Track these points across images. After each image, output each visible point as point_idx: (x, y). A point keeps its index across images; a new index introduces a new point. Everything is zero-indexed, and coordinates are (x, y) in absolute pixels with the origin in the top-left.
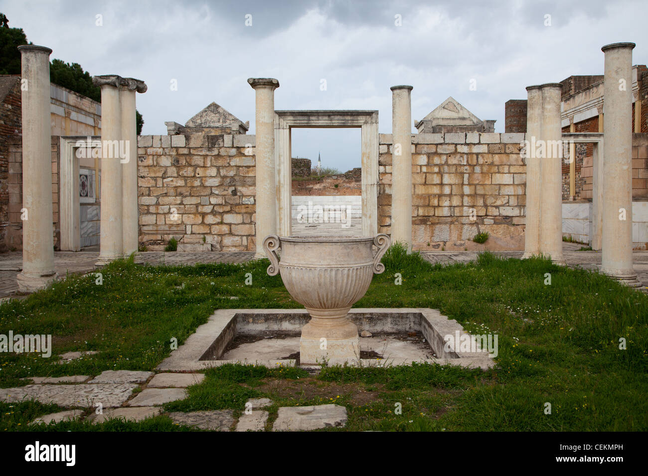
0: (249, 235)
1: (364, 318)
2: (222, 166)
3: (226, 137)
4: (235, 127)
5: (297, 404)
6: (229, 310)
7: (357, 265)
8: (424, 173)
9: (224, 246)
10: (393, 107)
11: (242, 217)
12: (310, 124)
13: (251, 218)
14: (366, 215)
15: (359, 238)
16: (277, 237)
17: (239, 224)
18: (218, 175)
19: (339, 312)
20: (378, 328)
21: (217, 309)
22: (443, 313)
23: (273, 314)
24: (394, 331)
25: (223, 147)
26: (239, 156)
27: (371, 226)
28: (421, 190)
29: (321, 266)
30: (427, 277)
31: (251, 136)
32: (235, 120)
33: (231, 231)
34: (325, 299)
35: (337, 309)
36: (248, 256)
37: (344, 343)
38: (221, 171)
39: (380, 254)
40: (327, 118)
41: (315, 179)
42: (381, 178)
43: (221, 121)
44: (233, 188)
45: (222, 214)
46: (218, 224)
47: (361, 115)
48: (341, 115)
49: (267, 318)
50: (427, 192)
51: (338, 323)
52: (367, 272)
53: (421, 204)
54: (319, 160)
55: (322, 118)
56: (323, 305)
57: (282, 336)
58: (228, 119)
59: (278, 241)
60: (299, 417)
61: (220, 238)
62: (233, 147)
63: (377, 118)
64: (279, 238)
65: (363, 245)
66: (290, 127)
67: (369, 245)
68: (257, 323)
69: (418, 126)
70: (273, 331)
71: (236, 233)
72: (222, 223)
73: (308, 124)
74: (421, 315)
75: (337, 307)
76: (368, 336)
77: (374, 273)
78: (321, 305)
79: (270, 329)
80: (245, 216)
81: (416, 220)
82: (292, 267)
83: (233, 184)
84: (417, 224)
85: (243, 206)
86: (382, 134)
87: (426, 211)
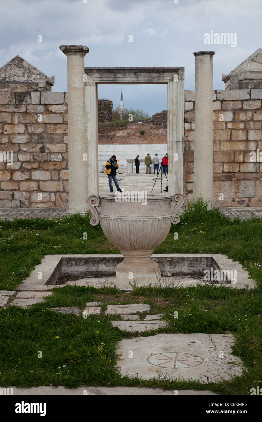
0: (57, 192)
1: (165, 261)
2: (30, 123)
3: (33, 94)
4: (42, 84)
5: (119, 304)
6: (55, 255)
7: (159, 217)
8: (230, 129)
9: (32, 203)
10: (196, 72)
11: (50, 174)
12: (116, 81)
13: (59, 175)
14: (172, 172)
15: (161, 197)
16: (97, 196)
17: (47, 181)
18: (26, 132)
19: (145, 253)
20: (177, 269)
21: (45, 254)
22: (230, 257)
23: (92, 258)
24: (190, 272)
25: (31, 104)
26: (47, 114)
27: (177, 182)
28: (226, 147)
29: (131, 218)
30: (223, 229)
31: (58, 93)
32: (41, 74)
33: (39, 187)
34: (135, 243)
35: (144, 251)
36: (57, 212)
37: (149, 276)
38: (29, 128)
39: (177, 208)
40: (133, 75)
41: (117, 125)
42: (186, 135)
43: (26, 75)
44: (41, 145)
45: (30, 171)
46: (26, 180)
47: (167, 72)
48: (147, 72)
49: (87, 261)
50: (232, 148)
51: (145, 261)
52: (167, 222)
53: (226, 161)
54: (122, 99)
55: (128, 75)
56: (133, 247)
57: (99, 276)
58: (33, 74)
59: (99, 199)
60: (121, 309)
61: (28, 194)
62: (40, 104)
63: (183, 74)
64: (99, 197)
65: (163, 202)
66: (97, 84)
67: (168, 202)
68: (79, 265)
69: (226, 79)
70: (92, 272)
71: (45, 190)
72: (30, 180)
73: (115, 82)
74: (212, 258)
75: (144, 249)
76: (169, 275)
77: (172, 224)
78: (132, 247)
79: (89, 271)
80: (53, 172)
81: (221, 177)
82: (110, 219)
83: (41, 141)
84: (223, 181)
85: (51, 163)
86: (188, 91)
87: (231, 167)
